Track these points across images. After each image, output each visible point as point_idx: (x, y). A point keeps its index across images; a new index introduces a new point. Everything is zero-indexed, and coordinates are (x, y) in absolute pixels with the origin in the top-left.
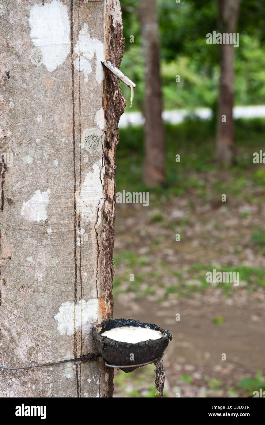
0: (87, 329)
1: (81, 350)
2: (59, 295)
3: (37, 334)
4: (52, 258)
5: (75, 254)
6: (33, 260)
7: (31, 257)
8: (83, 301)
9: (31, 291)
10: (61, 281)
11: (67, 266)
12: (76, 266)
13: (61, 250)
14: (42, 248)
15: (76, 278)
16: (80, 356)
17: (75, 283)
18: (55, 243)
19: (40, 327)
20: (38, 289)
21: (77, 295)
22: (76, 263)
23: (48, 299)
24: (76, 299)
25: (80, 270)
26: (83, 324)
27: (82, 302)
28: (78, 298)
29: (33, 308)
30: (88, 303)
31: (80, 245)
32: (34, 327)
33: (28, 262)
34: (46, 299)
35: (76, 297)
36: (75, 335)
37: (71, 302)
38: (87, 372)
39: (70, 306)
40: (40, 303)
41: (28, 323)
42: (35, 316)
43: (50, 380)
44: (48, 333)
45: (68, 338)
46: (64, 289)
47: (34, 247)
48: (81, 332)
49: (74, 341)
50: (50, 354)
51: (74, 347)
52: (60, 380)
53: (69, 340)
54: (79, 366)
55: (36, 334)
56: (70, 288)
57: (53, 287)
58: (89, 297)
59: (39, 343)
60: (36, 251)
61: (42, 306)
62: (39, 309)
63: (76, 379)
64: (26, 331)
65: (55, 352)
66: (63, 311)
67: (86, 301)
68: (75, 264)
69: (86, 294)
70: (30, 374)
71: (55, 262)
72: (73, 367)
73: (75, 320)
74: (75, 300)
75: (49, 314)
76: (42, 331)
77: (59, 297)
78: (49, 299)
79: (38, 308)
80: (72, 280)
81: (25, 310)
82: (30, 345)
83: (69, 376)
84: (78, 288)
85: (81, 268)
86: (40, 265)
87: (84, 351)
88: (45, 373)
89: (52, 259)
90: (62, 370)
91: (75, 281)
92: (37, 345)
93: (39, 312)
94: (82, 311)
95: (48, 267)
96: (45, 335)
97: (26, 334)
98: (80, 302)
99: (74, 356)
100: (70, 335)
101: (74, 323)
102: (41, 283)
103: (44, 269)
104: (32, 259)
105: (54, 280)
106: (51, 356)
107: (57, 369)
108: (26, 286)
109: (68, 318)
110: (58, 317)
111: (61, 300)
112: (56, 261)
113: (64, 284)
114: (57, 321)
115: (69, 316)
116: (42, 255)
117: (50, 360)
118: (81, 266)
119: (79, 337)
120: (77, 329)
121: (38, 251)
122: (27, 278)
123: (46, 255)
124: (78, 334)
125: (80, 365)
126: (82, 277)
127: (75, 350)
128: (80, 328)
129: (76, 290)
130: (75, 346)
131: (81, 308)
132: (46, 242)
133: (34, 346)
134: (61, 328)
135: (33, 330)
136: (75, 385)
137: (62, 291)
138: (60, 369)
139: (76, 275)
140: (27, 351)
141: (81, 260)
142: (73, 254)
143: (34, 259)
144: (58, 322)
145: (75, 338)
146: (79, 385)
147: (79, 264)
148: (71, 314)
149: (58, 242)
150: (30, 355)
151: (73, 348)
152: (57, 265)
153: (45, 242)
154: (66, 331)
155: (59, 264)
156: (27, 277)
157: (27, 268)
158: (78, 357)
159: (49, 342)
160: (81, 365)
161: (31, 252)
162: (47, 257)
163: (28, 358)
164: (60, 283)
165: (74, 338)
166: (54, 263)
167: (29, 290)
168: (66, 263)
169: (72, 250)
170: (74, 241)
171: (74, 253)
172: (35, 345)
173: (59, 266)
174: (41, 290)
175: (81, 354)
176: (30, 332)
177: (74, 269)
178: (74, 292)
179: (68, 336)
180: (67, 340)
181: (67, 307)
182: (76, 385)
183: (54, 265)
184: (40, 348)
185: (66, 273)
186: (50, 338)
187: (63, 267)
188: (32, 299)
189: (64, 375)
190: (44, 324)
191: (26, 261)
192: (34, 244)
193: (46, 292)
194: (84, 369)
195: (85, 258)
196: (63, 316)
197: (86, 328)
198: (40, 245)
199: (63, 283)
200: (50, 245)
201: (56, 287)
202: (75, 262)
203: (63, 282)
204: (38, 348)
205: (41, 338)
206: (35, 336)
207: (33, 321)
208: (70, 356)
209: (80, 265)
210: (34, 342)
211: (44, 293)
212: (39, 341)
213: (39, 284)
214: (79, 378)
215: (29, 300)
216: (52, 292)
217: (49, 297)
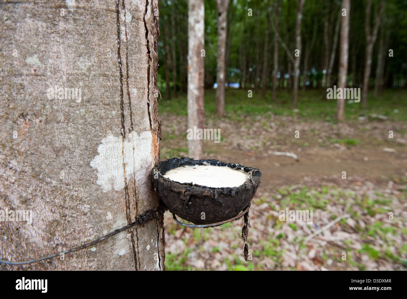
0: (141, 177)
1: (136, 208)
2: (96, 125)
3: (62, 197)
4: (78, 58)
5: (119, 54)
6: (40, 62)
7: (36, 56)
8: (134, 133)
9: (41, 121)
10: (97, 100)
11: (107, 73)
12: (122, 76)
13: (94, 43)
14: (56, 38)
15: (122, 95)
16: (136, 218)
17: (121, 104)
18: (82, 29)
19: (66, 183)
20: (54, 116)
21: (125, 125)
22: (121, 70)
23: (76, 133)
24: (124, 130)
25: (128, 84)
26: (136, 169)
27: (133, 136)
28: (127, 128)
29: (47, 153)
30: (141, 137)
31: (125, 40)
32: (54, 186)
33: (30, 66)
34: (73, 134)
35: (123, 127)
36: (126, 188)
37: (116, 136)
38: (146, 237)
39: (115, 142)
40: (61, 141)
41: (40, 179)
42: (54, 166)
43: (93, 267)
44: (82, 192)
45: (116, 195)
46: (103, 115)
47: (41, 36)
48: (135, 182)
49: (126, 198)
50: (89, 226)
51: (127, 207)
52: (110, 261)
53: (118, 197)
54: (135, 233)
55: (59, 198)
56: (114, 113)
57: (83, 111)
58: (142, 127)
59: (67, 212)
60: (46, 43)
61: (65, 147)
62: (61, 153)
63: (133, 252)
64: (39, 194)
65: (97, 222)
66: (104, 152)
67: (139, 134)
68: (119, 72)
69: (137, 123)
70: (57, 265)
71: (84, 64)
72: (127, 237)
73: (124, 165)
74: (123, 133)
75: (81, 160)
76: (70, 190)
77: (95, 128)
78: (78, 133)
79: (57, 152)
80: (117, 99)
81: (33, 158)
82: (50, 217)
83: (122, 252)
84: (126, 113)
85: (129, 79)
86: (55, 71)
87: (139, 209)
88: (84, 258)
89: (79, 60)
90: (112, 246)
91: (121, 101)
92: (64, 216)
93: (61, 158)
94: (134, 149)
95: (71, 75)
96: (76, 196)
97: (38, 200)
98: (130, 135)
99: (128, 220)
100: (118, 190)
101: (123, 170)
102: (60, 104)
103: (65, 78)
104: (38, 59)
105: (85, 98)
106: (91, 230)
107: (104, 247)
108: (30, 113)
109: (115, 163)
110: (96, 162)
111: (100, 134)
112: (86, 63)
113: (104, 106)
114: (96, 170)
115: (115, 160)
116: (57, 52)
117: (90, 235)
118: (128, 77)
119: (132, 191)
120: (128, 178)
121: (48, 44)
122: (31, 97)
123: (66, 51)
124: (131, 186)
125: (136, 231)
126: (131, 96)
127: (128, 210)
128: (133, 176)
129: (123, 116)
130: (128, 205)
131: (132, 145)
132: (65, 26)
133: (57, 219)
134: (103, 181)
135: (52, 191)
136: (132, 261)
137: (101, 118)
138: (108, 246)
139: (122, 91)
140: (45, 229)
141: (128, 66)
142: (115, 53)
143: (41, 59)
144: (97, 172)
145: (127, 192)
146: (137, 258)
147: (126, 73)
148: (118, 156)
149: (88, 28)
150: (51, 234)
151: (125, 209)
152: (89, 70)
153: (62, 25)
154: (112, 184)
155: (92, 69)
156: (30, 95)
157: (28, 78)
158: (133, 220)
159: (86, 208)
160: (138, 230)
161: (36, 46)
162: (69, 55)
163: (49, 240)
164: (96, 103)
165: (125, 193)
166: (83, 67)
167: (37, 121)
168: (105, 69)
169: (114, 46)
170: (116, 31)
171: (117, 52)
172: (59, 216)
173: (93, 73)
174: (61, 118)
175: (137, 215)
176: (47, 195)
177: (118, 79)
178: (120, 119)
179: (117, 192)
180: (115, 198)
181: (111, 145)
182: (134, 261)
183: (83, 71)
184: (70, 219)
185: (104, 87)
186: (86, 200)
187: (100, 75)
188: (45, 135)
189: (115, 253)
190: (72, 179)
191: (26, 65)
192: (40, 29)
193: (71, 120)
194: (142, 235)
195: (133, 65)
196: (106, 161)
197: (141, 175)
198: (53, 33)
199: (101, 103)
200: (74, 33)
201: (90, 110)
202: (118, 68)
203: (101, 101)
204: (65, 220)
205: (68, 203)
206: (57, 201)
207: (51, 175)
208: (121, 222)
209: (128, 74)
210: (57, 211)
211: (68, 123)
212: (67, 208)
213: (55, 107)
214: (136, 250)
215: (38, 138)
216: (83, 121)
217: (78, 129)
